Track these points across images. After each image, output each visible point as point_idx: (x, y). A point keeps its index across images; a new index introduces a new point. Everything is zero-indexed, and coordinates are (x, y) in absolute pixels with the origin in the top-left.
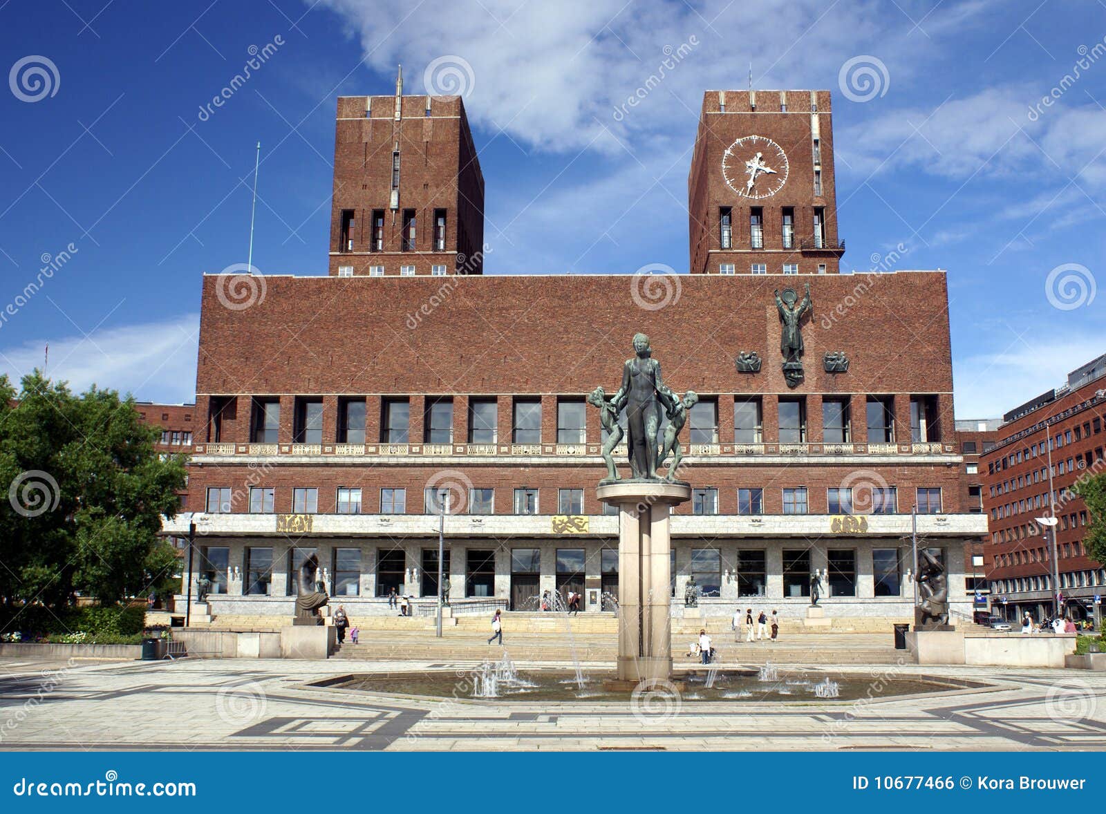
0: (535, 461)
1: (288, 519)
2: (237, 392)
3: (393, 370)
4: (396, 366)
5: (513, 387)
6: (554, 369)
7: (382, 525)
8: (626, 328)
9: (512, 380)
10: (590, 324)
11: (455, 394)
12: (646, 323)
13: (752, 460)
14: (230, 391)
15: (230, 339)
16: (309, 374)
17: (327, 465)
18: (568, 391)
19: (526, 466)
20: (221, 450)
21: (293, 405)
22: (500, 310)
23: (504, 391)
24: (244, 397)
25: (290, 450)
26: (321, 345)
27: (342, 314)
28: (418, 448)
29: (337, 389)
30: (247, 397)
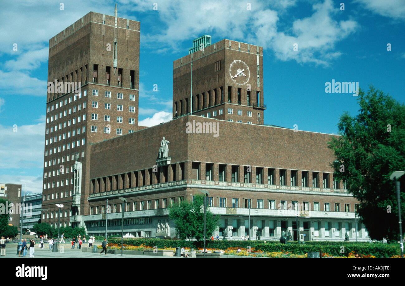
0: (287, 191)
1: (229, 209)
2: (201, 161)
3: (247, 157)
4: (248, 156)
5: (279, 166)
6: (290, 161)
7: (256, 212)
8: (307, 149)
9: (279, 164)
10: (299, 146)
11: (264, 167)
12: (312, 148)
13: (338, 194)
14: (199, 160)
15: (198, 140)
16: (223, 156)
17: (230, 190)
18: (293, 169)
19: (284, 193)
20: (197, 182)
21: (218, 167)
22: (276, 139)
23: (277, 167)
24: (203, 163)
25: (218, 184)
26: (226, 146)
27: (232, 135)
28: (255, 185)
29: (231, 162)
30: (204, 163)
